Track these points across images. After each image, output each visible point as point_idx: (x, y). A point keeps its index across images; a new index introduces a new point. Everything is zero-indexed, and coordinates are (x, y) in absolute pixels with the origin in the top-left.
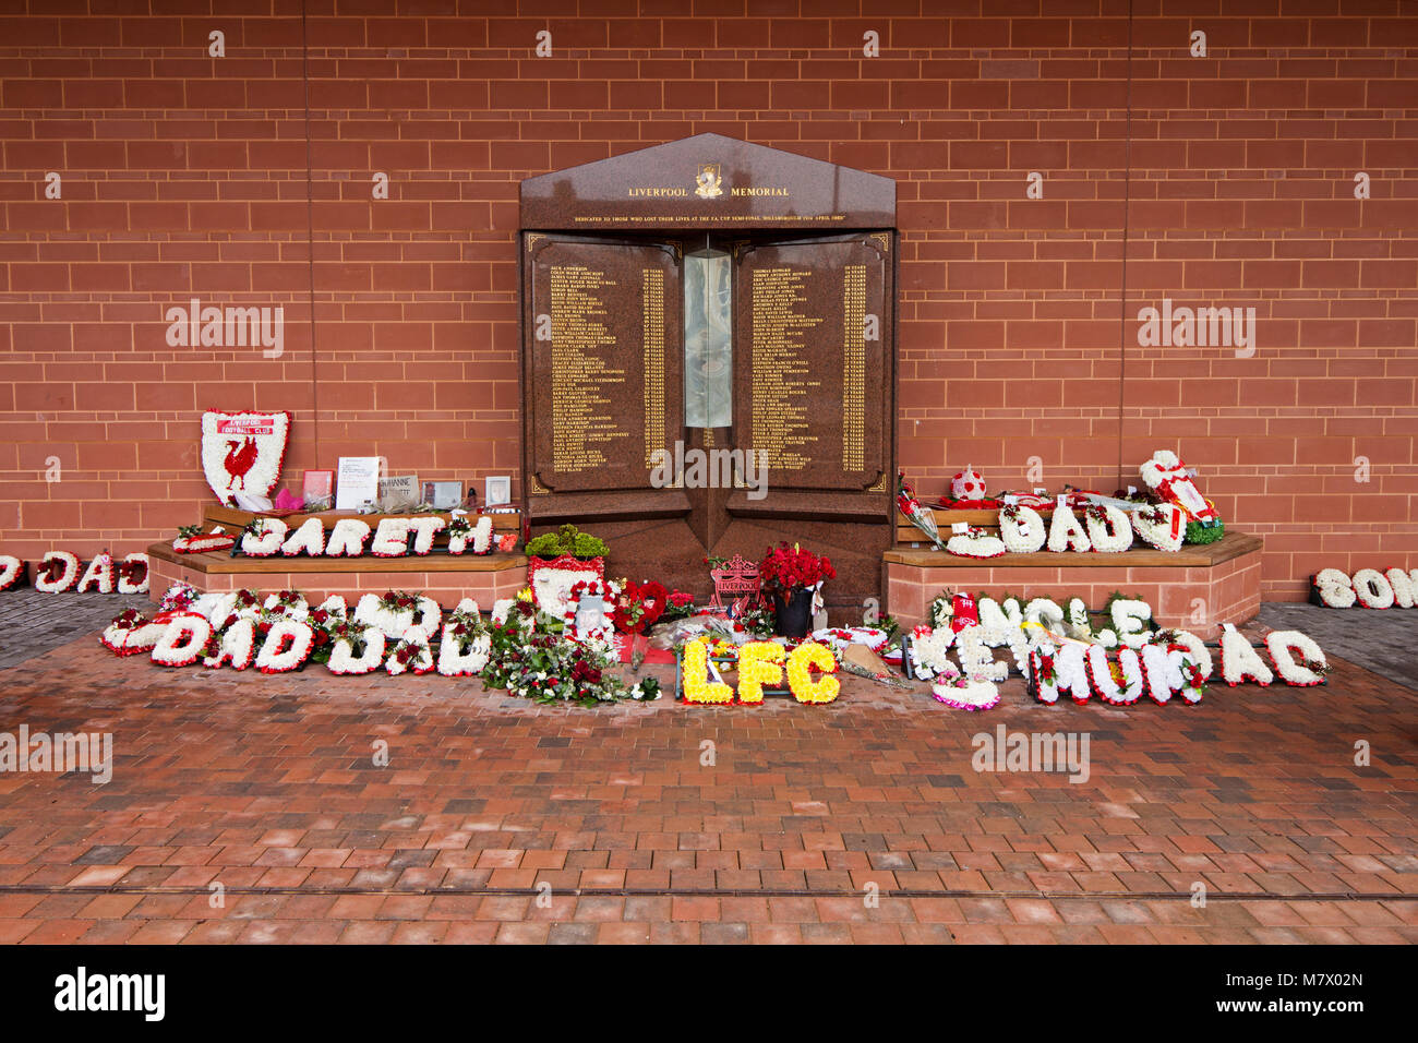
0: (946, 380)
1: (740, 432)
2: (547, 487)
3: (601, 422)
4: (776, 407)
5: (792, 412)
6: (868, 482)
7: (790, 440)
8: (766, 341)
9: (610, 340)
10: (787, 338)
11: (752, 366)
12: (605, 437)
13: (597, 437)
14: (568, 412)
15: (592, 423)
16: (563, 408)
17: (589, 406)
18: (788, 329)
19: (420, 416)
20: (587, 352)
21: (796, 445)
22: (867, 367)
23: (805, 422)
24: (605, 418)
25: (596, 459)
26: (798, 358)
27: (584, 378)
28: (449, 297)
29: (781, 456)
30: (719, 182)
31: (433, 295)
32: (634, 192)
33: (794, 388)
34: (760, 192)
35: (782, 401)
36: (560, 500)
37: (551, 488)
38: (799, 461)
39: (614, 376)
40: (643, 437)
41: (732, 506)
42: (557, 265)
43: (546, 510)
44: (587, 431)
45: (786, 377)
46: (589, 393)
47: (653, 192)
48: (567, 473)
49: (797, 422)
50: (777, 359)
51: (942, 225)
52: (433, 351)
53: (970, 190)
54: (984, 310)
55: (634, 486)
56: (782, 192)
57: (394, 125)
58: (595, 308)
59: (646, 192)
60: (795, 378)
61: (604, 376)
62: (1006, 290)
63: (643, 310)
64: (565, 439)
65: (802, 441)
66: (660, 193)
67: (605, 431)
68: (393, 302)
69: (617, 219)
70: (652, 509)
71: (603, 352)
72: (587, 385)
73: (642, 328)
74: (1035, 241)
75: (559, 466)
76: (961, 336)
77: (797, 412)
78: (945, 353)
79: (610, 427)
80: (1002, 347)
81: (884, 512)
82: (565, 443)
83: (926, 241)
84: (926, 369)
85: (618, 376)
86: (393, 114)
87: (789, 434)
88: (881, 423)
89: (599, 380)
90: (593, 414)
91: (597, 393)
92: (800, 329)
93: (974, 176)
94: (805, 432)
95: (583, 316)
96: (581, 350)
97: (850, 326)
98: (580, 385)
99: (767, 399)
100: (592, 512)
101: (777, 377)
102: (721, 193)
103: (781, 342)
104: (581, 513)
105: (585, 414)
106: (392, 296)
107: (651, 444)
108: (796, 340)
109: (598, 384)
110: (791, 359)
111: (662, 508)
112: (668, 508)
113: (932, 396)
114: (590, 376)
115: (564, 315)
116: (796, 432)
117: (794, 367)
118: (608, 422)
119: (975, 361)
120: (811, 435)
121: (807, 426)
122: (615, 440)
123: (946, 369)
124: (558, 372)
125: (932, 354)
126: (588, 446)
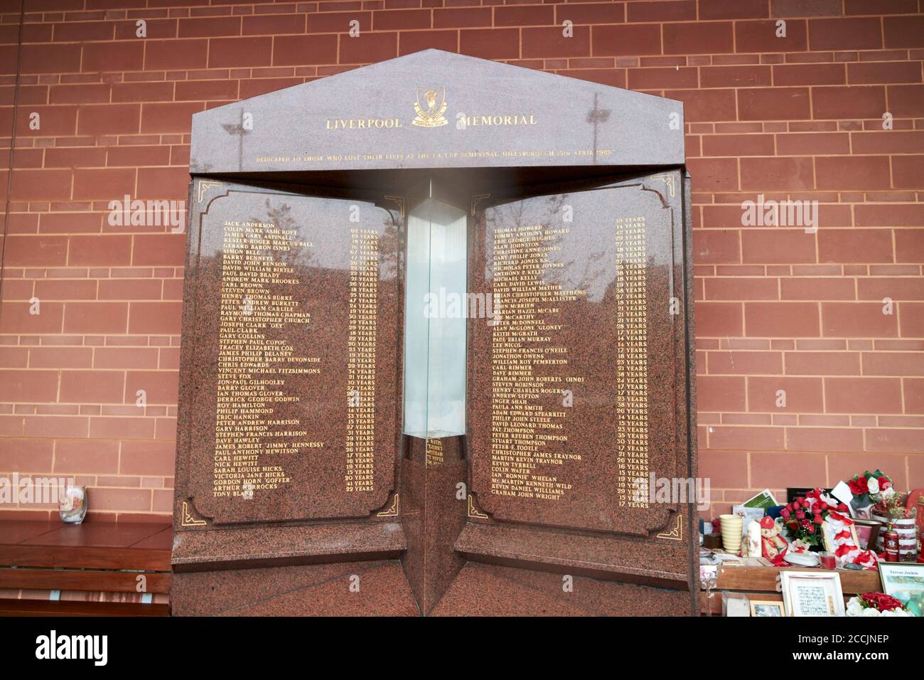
0: (746, 376)
1: (475, 445)
2: (203, 518)
3: (285, 428)
4: (524, 410)
5: (545, 418)
6: (656, 525)
7: (543, 458)
8: (511, 321)
9: (302, 318)
10: (538, 317)
11: (491, 354)
12: (289, 447)
13: (277, 448)
14: (239, 414)
15: (271, 428)
16: (231, 408)
17: (268, 405)
18: (539, 305)
19: (106, 411)
20: (270, 333)
21: (548, 465)
22: (651, 357)
23: (563, 433)
24: (290, 422)
25: (276, 477)
26: (552, 344)
27: (263, 367)
28: (149, 273)
29: (530, 479)
30: (443, 110)
31: (131, 271)
32: (332, 124)
33: (547, 385)
34: (498, 121)
35: (531, 402)
36: (222, 537)
37: (209, 519)
38: (555, 488)
39: (305, 365)
40: (343, 448)
41: (460, 547)
42: (234, 220)
43: (195, 553)
44: (263, 440)
45: (537, 370)
46: (269, 388)
47: (357, 124)
48: (232, 498)
49: (553, 432)
50: (525, 345)
51: (733, 186)
52: (127, 335)
53: (765, 144)
54: (791, 288)
55: (328, 516)
56: (528, 120)
57: (107, 87)
58: (282, 276)
59: (348, 124)
60: (550, 370)
61: (292, 365)
62: (818, 264)
63: (350, 281)
64: (231, 451)
65: (558, 459)
66: (366, 124)
67: (289, 440)
68: (88, 278)
69: (310, 159)
70: (350, 549)
71: (293, 334)
72: (267, 376)
73: (347, 303)
74: (852, 204)
75: (222, 487)
76: (762, 320)
77: (553, 419)
78: (741, 342)
79: (297, 434)
80: (818, 335)
81: (682, 576)
82: (232, 457)
83: (713, 204)
84: (720, 362)
85: (312, 365)
86: (105, 77)
87: (541, 450)
88: (673, 439)
89: (285, 371)
90: (273, 417)
91: (281, 388)
92: (555, 305)
93: (768, 127)
94: (565, 448)
95: (265, 286)
96: (260, 331)
97: (624, 299)
98: (259, 377)
99: (511, 399)
100: (263, 555)
101: (525, 371)
102: (446, 122)
103: (529, 322)
104: (245, 556)
105: (262, 417)
106: (86, 272)
107: (354, 457)
108: (549, 319)
109: (281, 376)
110: (543, 345)
111: (368, 548)
112: (374, 548)
113: (729, 396)
114: (272, 365)
115: (238, 284)
116: (551, 448)
117: (546, 357)
118: (295, 428)
119: (783, 352)
120: (571, 451)
121: (565, 438)
122: (302, 454)
123: (746, 361)
124: (227, 360)
125: (727, 343)
126: (263, 460)
